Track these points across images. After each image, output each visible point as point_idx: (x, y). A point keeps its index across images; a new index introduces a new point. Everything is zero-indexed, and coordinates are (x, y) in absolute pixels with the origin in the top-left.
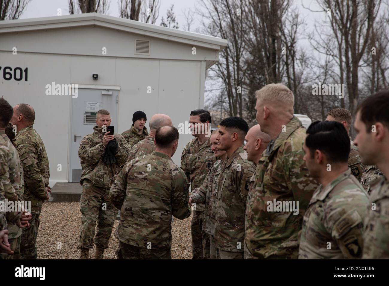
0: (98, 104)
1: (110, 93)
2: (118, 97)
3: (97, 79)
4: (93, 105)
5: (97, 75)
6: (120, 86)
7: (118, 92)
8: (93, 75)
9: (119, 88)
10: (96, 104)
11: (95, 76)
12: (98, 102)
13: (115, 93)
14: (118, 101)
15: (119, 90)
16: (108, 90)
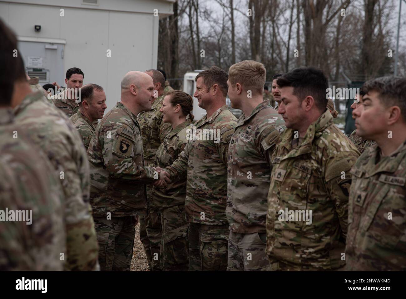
0: (41, 59)
1: (55, 47)
2: (63, 51)
3: (40, 31)
4: (35, 60)
5: (40, 27)
6: (65, 40)
7: (63, 45)
8: (36, 26)
9: (64, 42)
10: (39, 59)
11: (38, 28)
12: (40, 57)
13: (61, 47)
14: (64, 56)
15: (64, 44)
16: (53, 44)
